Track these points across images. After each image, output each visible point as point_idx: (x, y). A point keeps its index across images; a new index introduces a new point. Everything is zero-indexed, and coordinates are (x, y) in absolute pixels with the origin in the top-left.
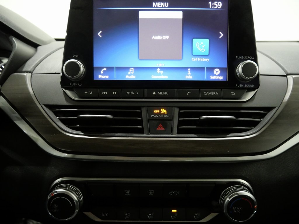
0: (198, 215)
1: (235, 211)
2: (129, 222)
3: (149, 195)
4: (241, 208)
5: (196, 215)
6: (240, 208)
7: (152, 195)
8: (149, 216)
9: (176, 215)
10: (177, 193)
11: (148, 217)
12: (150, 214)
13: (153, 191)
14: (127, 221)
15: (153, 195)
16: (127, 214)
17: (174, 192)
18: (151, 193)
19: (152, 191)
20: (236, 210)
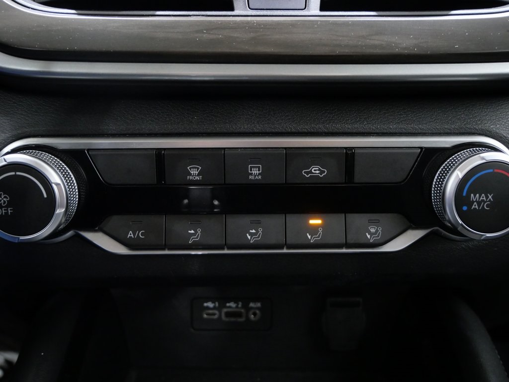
0: (377, 231)
1: (475, 206)
2: (200, 253)
3: (250, 177)
4: (490, 197)
5: (373, 230)
6: (487, 197)
7: (257, 177)
8: (251, 234)
9: (320, 231)
10: (322, 172)
11: (249, 237)
12: (254, 231)
13: (259, 168)
14: (193, 253)
15: (260, 177)
16: (192, 232)
17: (315, 170)
18: (255, 171)
19: (256, 167)
20: (479, 203)
